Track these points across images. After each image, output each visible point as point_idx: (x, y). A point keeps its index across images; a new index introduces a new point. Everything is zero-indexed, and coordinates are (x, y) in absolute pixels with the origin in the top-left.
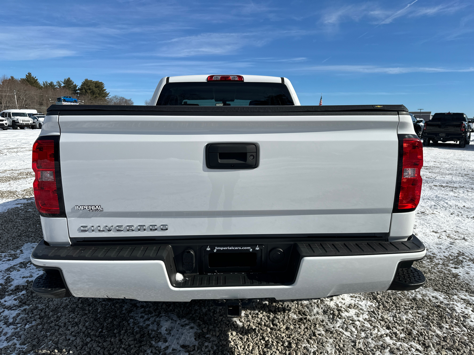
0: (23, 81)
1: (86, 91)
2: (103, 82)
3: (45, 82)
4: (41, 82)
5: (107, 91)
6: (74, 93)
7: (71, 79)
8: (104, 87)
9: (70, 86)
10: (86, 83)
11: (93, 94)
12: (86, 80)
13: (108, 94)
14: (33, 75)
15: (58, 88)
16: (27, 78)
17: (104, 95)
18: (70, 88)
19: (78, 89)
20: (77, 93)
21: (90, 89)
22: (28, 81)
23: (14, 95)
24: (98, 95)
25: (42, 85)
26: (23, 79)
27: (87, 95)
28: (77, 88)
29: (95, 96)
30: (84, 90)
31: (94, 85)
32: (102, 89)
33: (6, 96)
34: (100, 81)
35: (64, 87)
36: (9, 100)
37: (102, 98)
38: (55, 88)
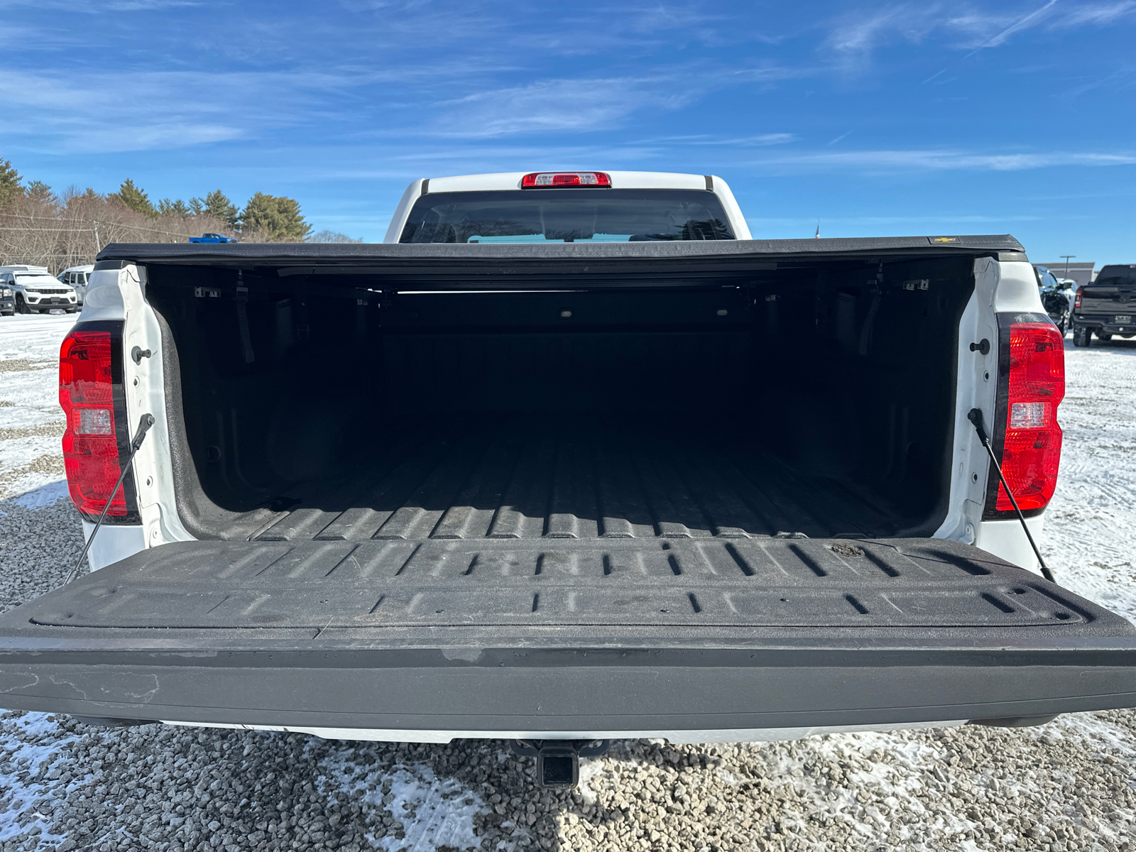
0: (114, 199)
1: (257, 221)
2: (297, 200)
3: (163, 202)
4: (154, 201)
5: (307, 220)
6: (229, 226)
7: (223, 194)
8: (299, 212)
9: (220, 211)
10: (258, 203)
11: (274, 228)
12: (258, 196)
13: (309, 228)
14: (137, 185)
15: (194, 216)
16: (123, 191)
17: (298, 230)
18: (222, 213)
19: (240, 218)
20: (238, 227)
21: (266, 217)
22: (127, 200)
23: (94, 233)
24: (284, 231)
25: (158, 209)
26: (115, 195)
27: (261, 230)
28: (237, 215)
29: (277, 232)
30: (253, 220)
31: (277, 206)
32: (294, 216)
33: (75, 235)
34: (290, 198)
35: (209, 211)
36: (84, 243)
37: (295, 238)
38: (187, 216)
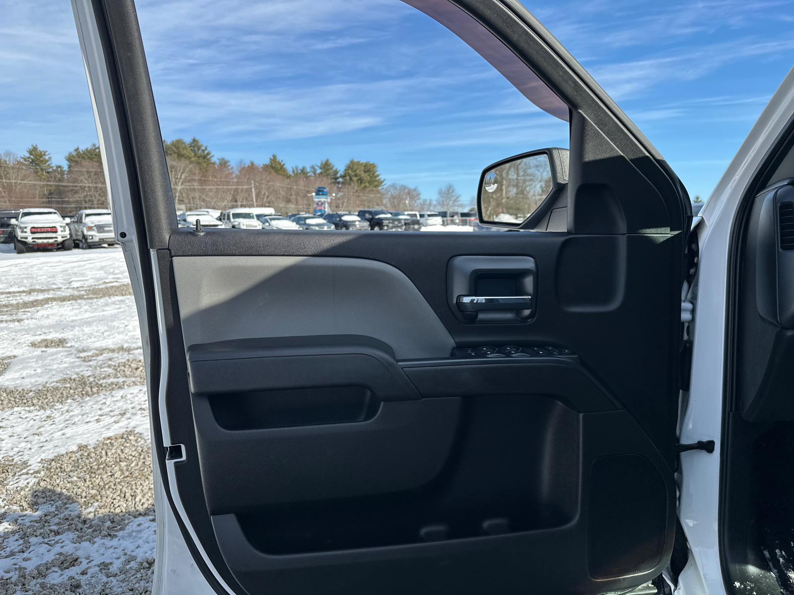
0: (266, 167)
1: (351, 179)
2: (376, 163)
3: (295, 169)
4: (289, 167)
5: (382, 177)
6: (333, 183)
7: (330, 161)
8: (377, 171)
9: (328, 172)
10: (351, 166)
11: (361, 183)
12: (352, 162)
13: (383, 182)
14: (279, 158)
15: (312, 176)
16: (271, 162)
17: (376, 183)
18: (329, 174)
19: (341, 177)
20: (339, 183)
21: (356, 176)
22: (272, 167)
23: (251, 188)
24: (367, 184)
25: (291, 173)
26: (266, 165)
27: (353, 184)
28: (339, 175)
29: (363, 185)
30: (348, 178)
31: (363, 168)
32: (374, 174)
33: (242, 191)
34: (371, 163)
35: (321, 173)
36: (247, 196)
37: (374, 189)
38: (309, 176)
